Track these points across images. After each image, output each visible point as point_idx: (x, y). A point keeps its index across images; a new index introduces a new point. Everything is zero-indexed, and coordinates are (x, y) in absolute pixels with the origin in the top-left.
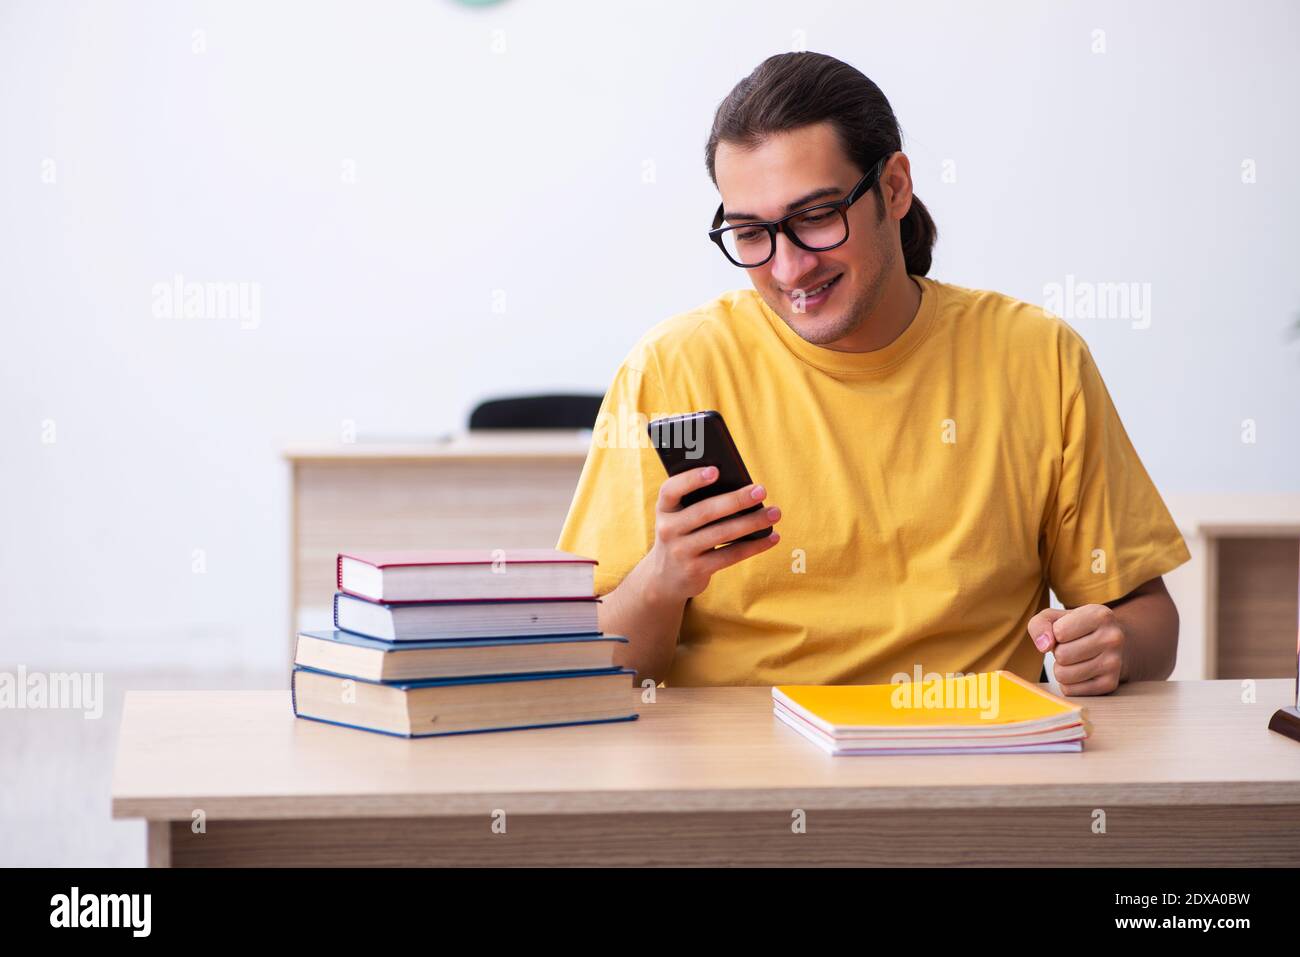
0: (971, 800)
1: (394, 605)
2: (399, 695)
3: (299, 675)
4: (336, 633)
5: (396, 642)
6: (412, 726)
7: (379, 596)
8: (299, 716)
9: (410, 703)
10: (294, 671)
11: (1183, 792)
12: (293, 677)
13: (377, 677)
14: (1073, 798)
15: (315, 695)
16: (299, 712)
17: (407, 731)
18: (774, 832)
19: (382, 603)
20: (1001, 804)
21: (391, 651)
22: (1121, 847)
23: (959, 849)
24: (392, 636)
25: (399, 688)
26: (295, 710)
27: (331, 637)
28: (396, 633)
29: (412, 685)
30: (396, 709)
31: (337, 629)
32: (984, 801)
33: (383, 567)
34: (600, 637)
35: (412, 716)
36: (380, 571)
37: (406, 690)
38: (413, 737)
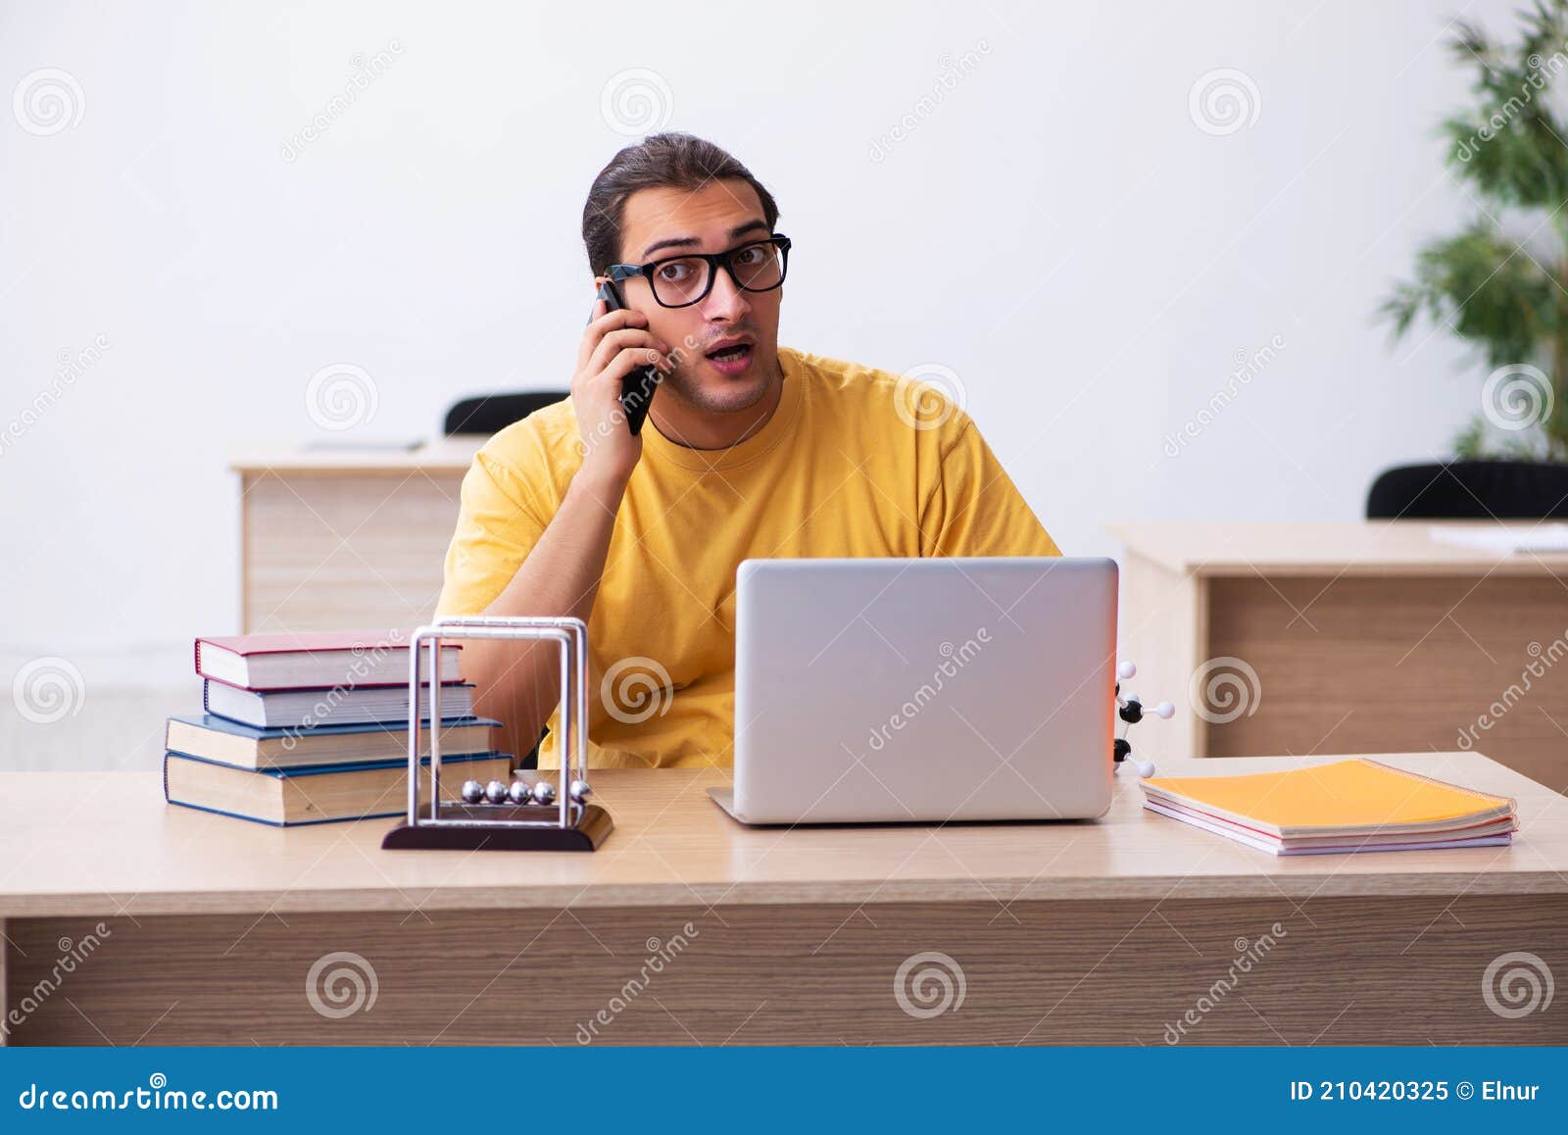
0: (802, 896)
1: (265, 692)
2: (275, 784)
3: (170, 759)
4: (206, 718)
5: (267, 729)
6: (287, 814)
7: (246, 684)
8: (171, 802)
9: (285, 791)
10: (166, 757)
11: (1013, 887)
12: (166, 762)
13: (252, 765)
14: (903, 894)
15: (188, 781)
16: (171, 798)
17: (281, 820)
18: (616, 924)
19: (250, 689)
20: (832, 900)
21: (261, 739)
22: (965, 940)
23: (803, 942)
24: (263, 723)
25: (276, 777)
26: (167, 795)
27: (201, 722)
28: (267, 721)
29: (290, 772)
30: (271, 797)
31: (207, 713)
32: (815, 897)
33: (246, 655)
34: (474, 722)
35: (286, 805)
36: (244, 659)
37: (283, 779)
38: (287, 825)
